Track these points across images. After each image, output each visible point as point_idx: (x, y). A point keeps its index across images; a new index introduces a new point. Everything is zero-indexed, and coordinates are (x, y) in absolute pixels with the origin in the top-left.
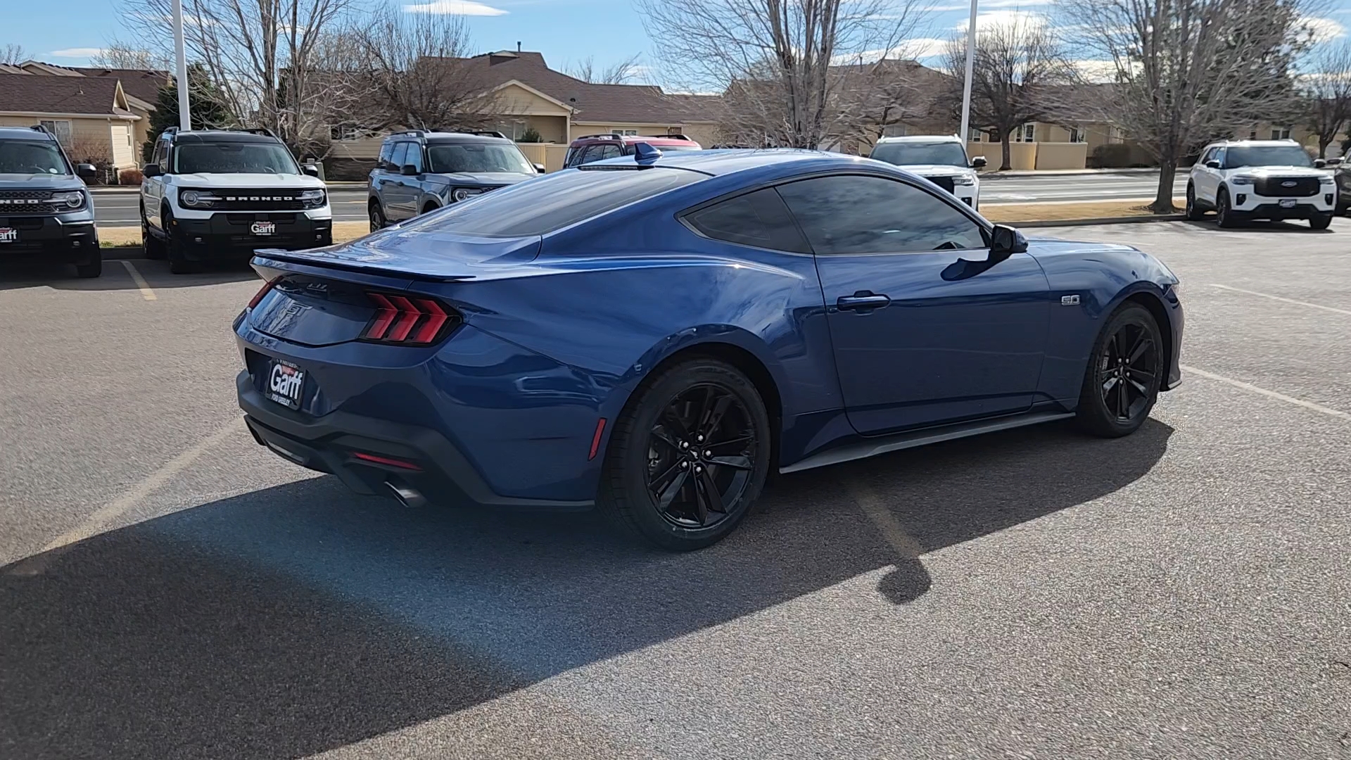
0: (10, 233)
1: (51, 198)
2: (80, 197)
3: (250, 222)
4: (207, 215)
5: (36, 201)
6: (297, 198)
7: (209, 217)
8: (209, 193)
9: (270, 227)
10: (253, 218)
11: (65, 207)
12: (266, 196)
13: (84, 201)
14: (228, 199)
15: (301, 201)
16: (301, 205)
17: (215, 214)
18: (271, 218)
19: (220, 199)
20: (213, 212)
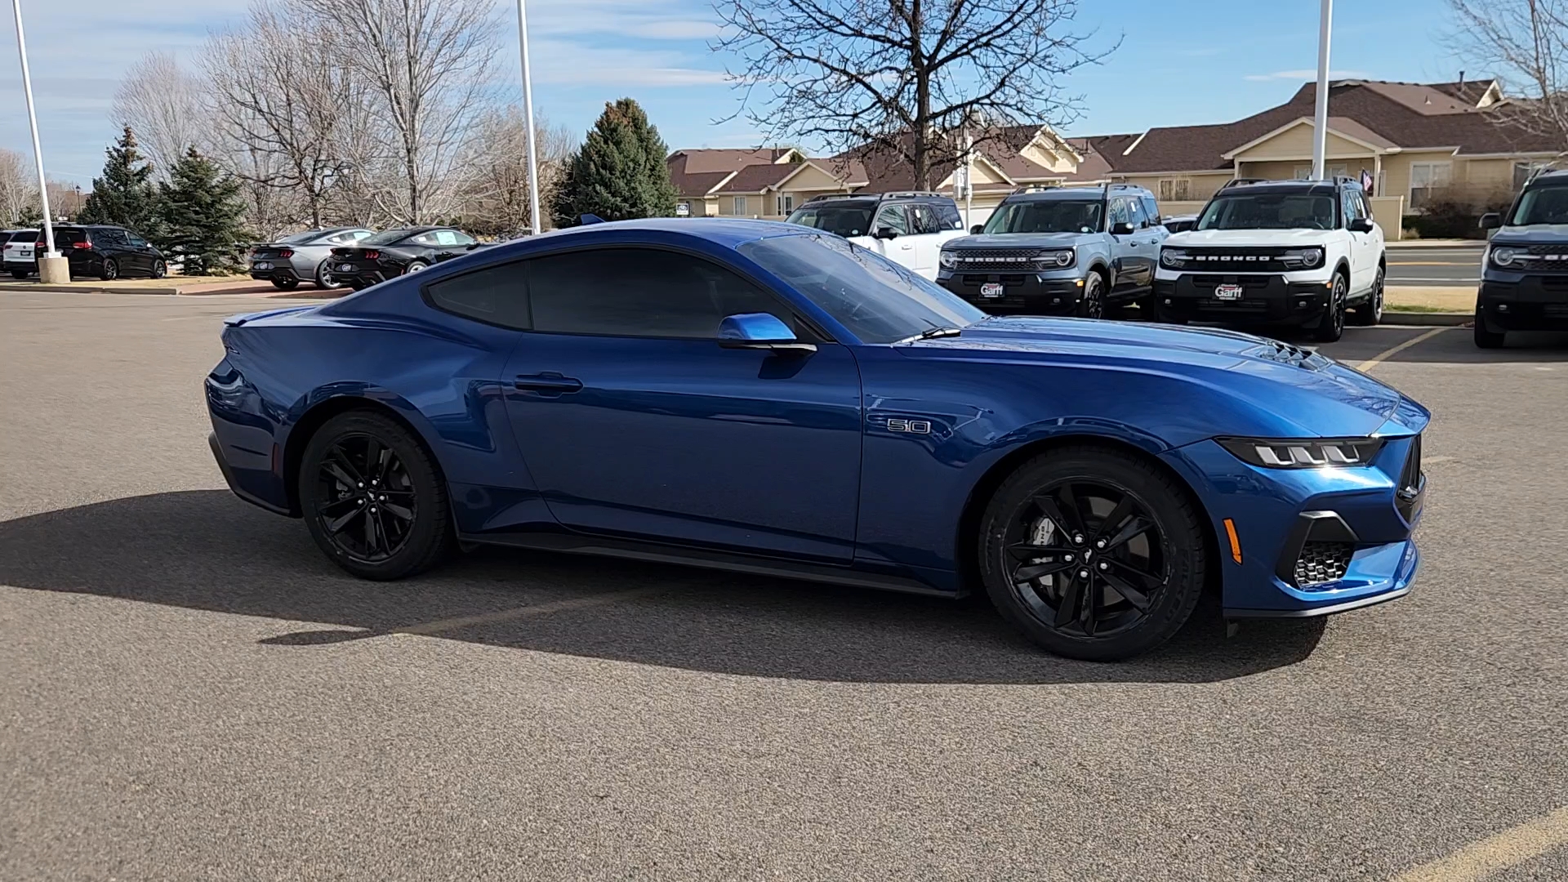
0: (998, 289)
1: (1038, 256)
2: (1069, 254)
3: (1216, 285)
4: (1174, 276)
5: (1024, 259)
6: (1276, 258)
7: (1175, 278)
8: (1183, 252)
9: (1236, 291)
10: (1220, 280)
11: (1054, 266)
12: (1239, 256)
13: (1073, 260)
14: (1198, 258)
15: (1282, 261)
16: (1283, 267)
17: (1183, 275)
18: (1240, 281)
19: (1191, 258)
20: (1180, 273)
